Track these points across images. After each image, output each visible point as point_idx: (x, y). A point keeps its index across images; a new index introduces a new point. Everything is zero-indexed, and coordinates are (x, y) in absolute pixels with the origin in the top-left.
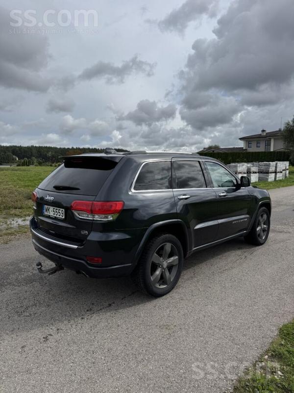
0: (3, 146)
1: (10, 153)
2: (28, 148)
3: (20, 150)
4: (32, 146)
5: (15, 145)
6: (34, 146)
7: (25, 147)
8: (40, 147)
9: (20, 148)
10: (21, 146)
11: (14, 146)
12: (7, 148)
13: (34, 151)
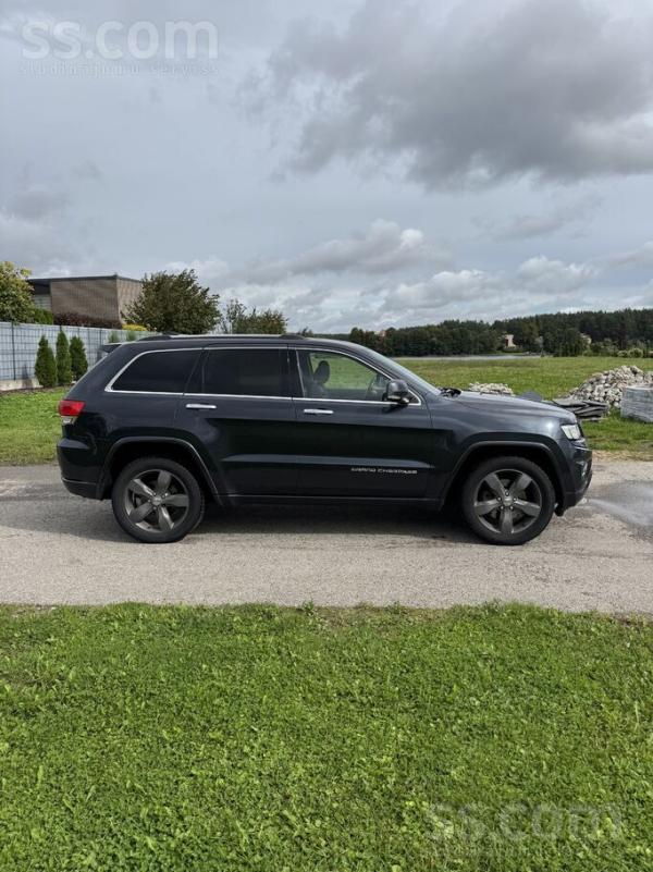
0: (565, 315)
1: (576, 329)
2: (617, 314)
3: (597, 319)
4: (628, 311)
5: (587, 309)
6: (632, 309)
7: (610, 314)
8: (645, 312)
9: (600, 316)
10: (601, 312)
11: (586, 313)
12: (571, 316)
13: (630, 322)
